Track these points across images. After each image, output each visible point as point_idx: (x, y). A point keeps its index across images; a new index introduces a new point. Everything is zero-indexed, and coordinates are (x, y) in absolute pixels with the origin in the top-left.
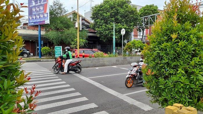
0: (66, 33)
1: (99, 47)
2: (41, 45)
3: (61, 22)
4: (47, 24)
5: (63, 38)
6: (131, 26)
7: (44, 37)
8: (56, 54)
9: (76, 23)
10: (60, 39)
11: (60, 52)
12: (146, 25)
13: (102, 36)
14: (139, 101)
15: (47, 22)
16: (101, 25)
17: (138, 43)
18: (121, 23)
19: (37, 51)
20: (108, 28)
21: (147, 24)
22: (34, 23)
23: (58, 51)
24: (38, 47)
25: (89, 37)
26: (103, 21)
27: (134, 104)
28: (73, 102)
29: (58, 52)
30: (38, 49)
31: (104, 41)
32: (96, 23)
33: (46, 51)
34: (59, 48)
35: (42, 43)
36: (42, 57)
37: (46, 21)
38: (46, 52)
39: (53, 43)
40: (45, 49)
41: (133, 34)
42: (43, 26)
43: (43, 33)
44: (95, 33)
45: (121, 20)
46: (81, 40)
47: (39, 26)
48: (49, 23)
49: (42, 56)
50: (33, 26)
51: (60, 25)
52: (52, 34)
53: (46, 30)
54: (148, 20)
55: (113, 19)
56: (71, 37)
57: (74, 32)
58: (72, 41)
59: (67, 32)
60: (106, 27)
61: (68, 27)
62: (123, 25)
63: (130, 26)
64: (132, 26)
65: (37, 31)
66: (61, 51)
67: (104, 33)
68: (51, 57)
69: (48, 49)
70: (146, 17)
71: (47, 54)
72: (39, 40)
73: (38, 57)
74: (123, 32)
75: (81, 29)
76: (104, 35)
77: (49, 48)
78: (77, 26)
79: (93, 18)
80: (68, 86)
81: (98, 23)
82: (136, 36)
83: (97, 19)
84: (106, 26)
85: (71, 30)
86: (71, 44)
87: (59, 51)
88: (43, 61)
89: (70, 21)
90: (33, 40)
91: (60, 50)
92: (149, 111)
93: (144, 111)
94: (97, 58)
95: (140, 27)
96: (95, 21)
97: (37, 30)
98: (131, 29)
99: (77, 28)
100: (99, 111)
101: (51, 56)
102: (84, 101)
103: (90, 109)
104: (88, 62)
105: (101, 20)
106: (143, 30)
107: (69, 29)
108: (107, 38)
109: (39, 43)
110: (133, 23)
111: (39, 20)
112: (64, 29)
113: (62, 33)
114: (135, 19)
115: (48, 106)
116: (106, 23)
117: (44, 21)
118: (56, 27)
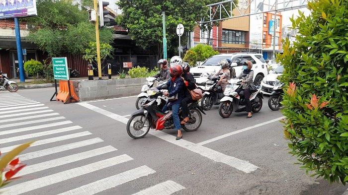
0: (71, 34)
1: (134, 59)
2: (23, 56)
3: (61, 12)
4: (31, 16)
5: (67, 42)
6: (190, 20)
7: (26, 41)
8: (57, 72)
9: (92, 11)
10: (60, 44)
11: (63, 69)
12: (214, 19)
13: (140, 38)
14: (228, 154)
15: (32, 11)
16: (138, 19)
17: (206, 50)
18: (173, 14)
19: (14, 69)
20: (151, 24)
21: (217, 17)
22: (5, 13)
23: (58, 67)
24: (17, 62)
25: (116, 40)
26: (140, 11)
27: (222, 161)
28: (104, 167)
29: (61, 69)
30: (17, 65)
31: (144, 48)
32: (127, 15)
33: (33, 68)
34: (62, 62)
35: (25, 54)
36: (26, 81)
37: (29, 10)
38: (34, 70)
39: (46, 53)
40: (32, 65)
41: (192, 34)
42: (23, 20)
43: (24, 33)
44: (125, 33)
45: (172, 9)
46: (104, 46)
47: (16, 20)
48: (35, 13)
49: (27, 78)
50: (4, 19)
51: (58, 18)
52: (43, 36)
53: (30, 28)
54: (219, 10)
55: (159, 7)
56: (81, 41)
57: (87, 31)
58: (86, 47)
59: (72, 30)
60: (147, 22)
61: (75, 21)
62: (177, 19)
63: (188, 21)
64: (192, 20)
65: (11, 31)
66: (65, 67)
67: (143, 33)
68: (44, 80)
69: (38, 64)
70: (215, 6)
71: (35, 74)
72: (18, 47)
73: (18, 81)
74: (180, 31)
75: (102, 24)
76: (143, 36)
77: (40, 63)
78: (94, 17)
79: (121, 6)
80: (87, 133)
81: (131, 15)
82: (197, 38)
83: (129, 7)
84: (145, 20)
85: (82, 27)
86: (85, 54)
87: (62, 67)
88: (28, 88)
89: (77, 11)
90: (4, 47)
91: (63, 65)
92: (252, 173)
93: (244, 173)
94: (136, 79)
95: (205, 24)
96: (125, 11)
97: (13, 29)
98: (190, 26)
99: (94, 22)
100: (161, 181)
101: (44, 77)
102: (125, 163)
103: (142, 178)
104: (120, 87)
105: (137, 8)
106: (210, 28)
107: (77, 26)
108: (150, 43)
109: (19, 53)
110: (193, 16)
111: (15, 9)
112: (68, 24)
113: (63, 32)
114: (198, 8)
115: (51, 179)
116: (147, 14)
117: (25, 10)
118: (51, 22)
